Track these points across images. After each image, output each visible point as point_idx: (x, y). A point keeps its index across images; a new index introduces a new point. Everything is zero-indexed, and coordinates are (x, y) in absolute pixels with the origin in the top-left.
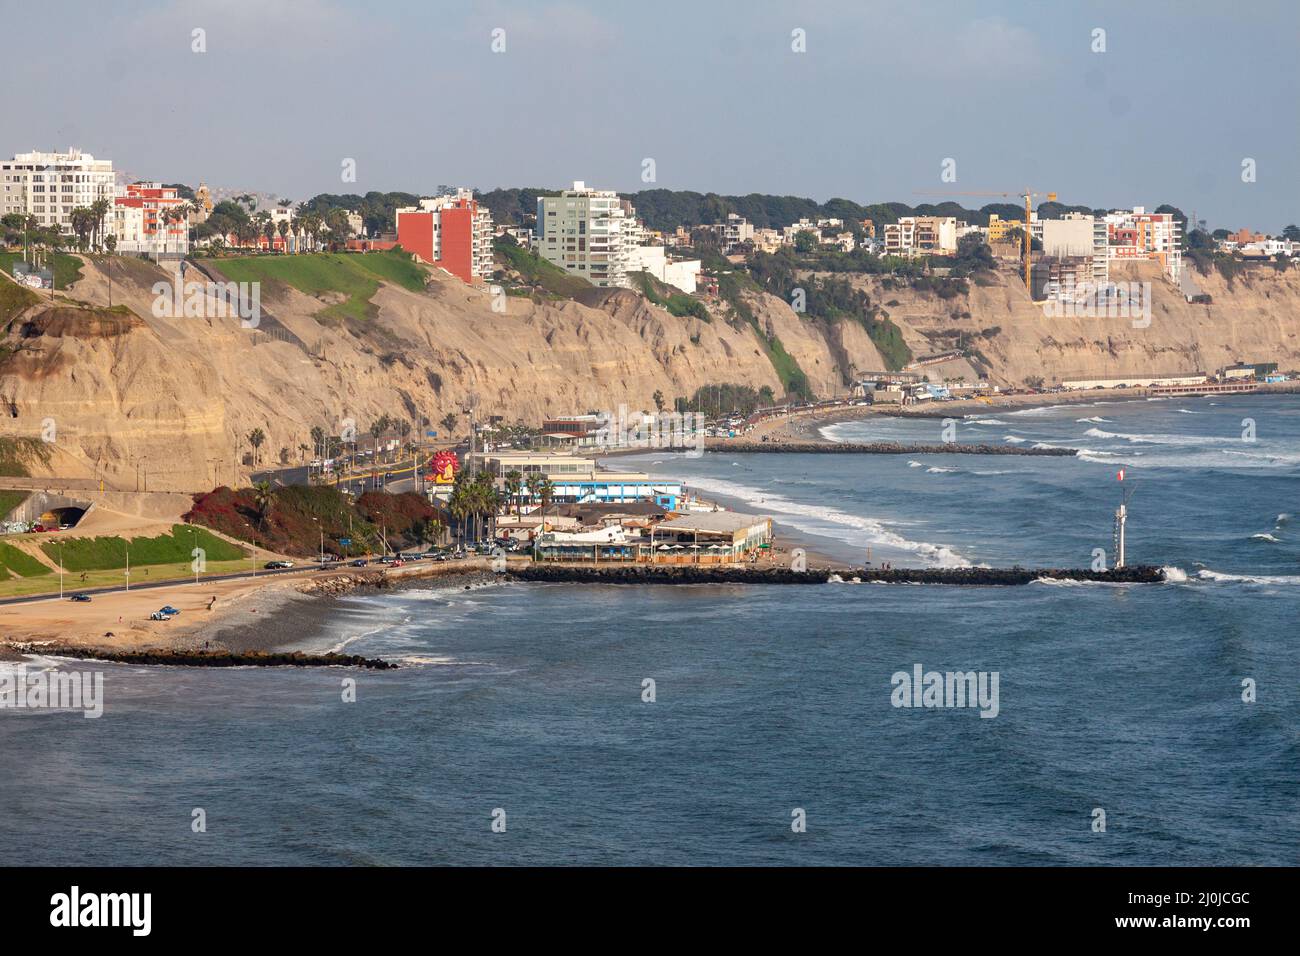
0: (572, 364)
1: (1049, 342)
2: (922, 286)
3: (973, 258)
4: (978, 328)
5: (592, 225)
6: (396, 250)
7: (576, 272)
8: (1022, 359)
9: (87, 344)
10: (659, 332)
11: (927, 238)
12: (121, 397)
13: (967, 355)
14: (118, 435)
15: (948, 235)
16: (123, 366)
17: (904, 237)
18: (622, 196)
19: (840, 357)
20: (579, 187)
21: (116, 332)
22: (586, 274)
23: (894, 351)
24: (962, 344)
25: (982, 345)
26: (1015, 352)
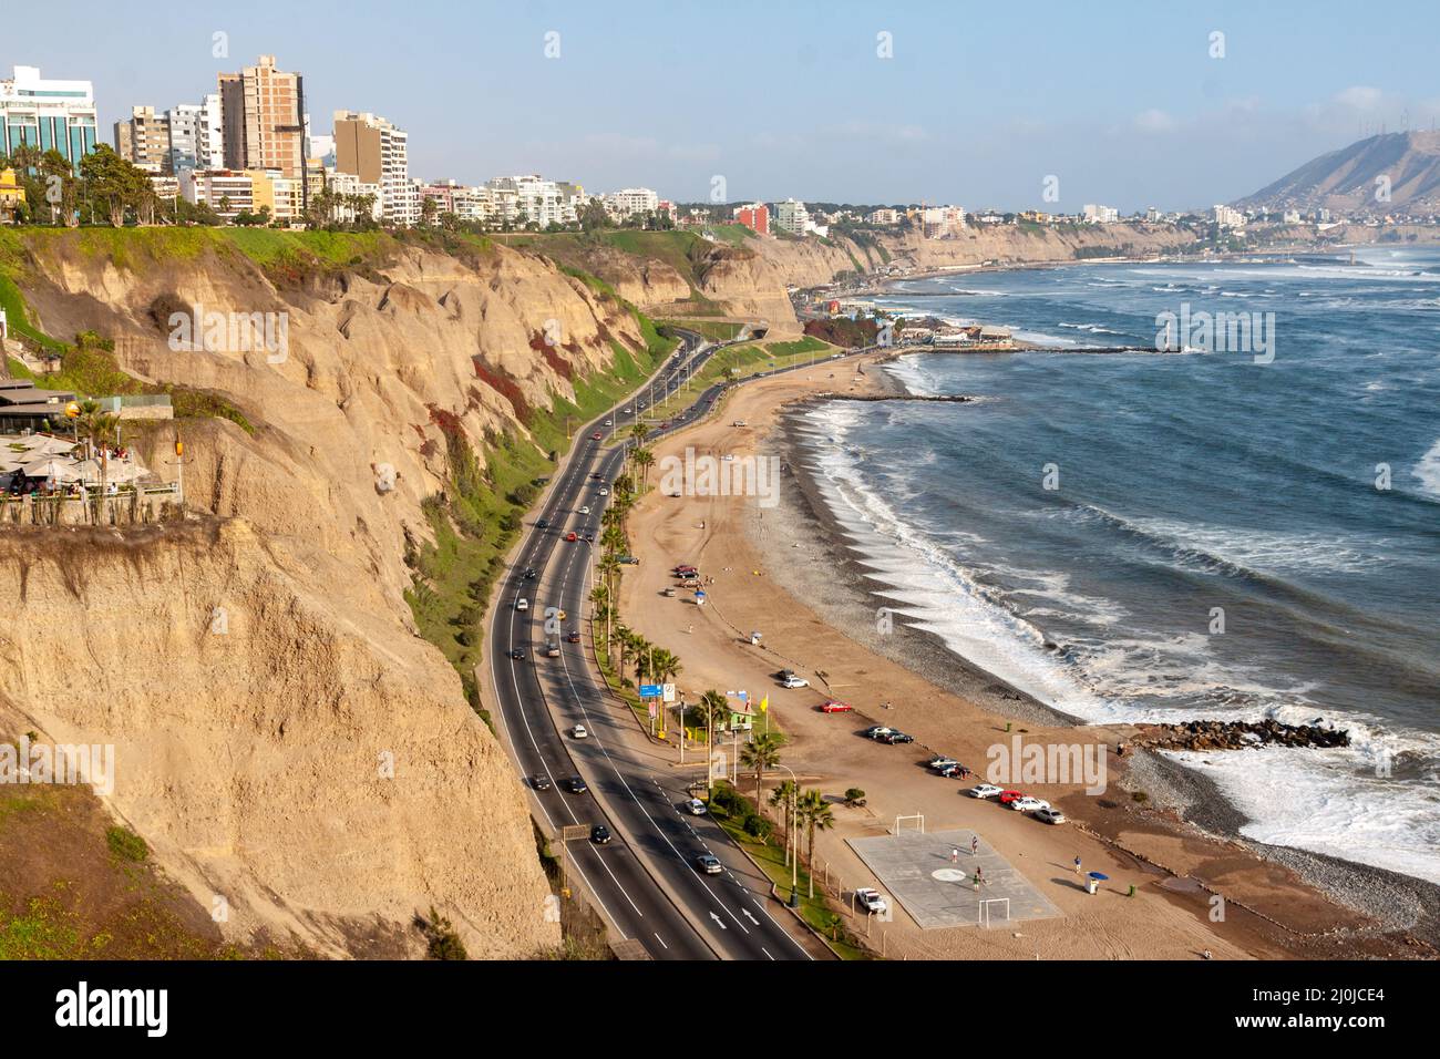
0: (810, 265)
1: (933, 253)
2: (889, 234)
3: (905, 224)
4: (909, 248)
5: (796, 214)
6: (740, 224)
7: (790, 231)
8: (925, 260)
9: (739, 262)
10: (824, 252)
11: (888, 217)
12: (755, 284)
13: (907, 258)
14: (756, 299)
15: (895, 217)
16: (754, 271)
17: (880, 216)
18: (805, 204)
19: (870, 259)
20: (791, 200)
21: (749, 258)
22: (794, 231)
23: (886, 259)
24: (904, 254)
25: (912, 254)
26: (923, 257)
